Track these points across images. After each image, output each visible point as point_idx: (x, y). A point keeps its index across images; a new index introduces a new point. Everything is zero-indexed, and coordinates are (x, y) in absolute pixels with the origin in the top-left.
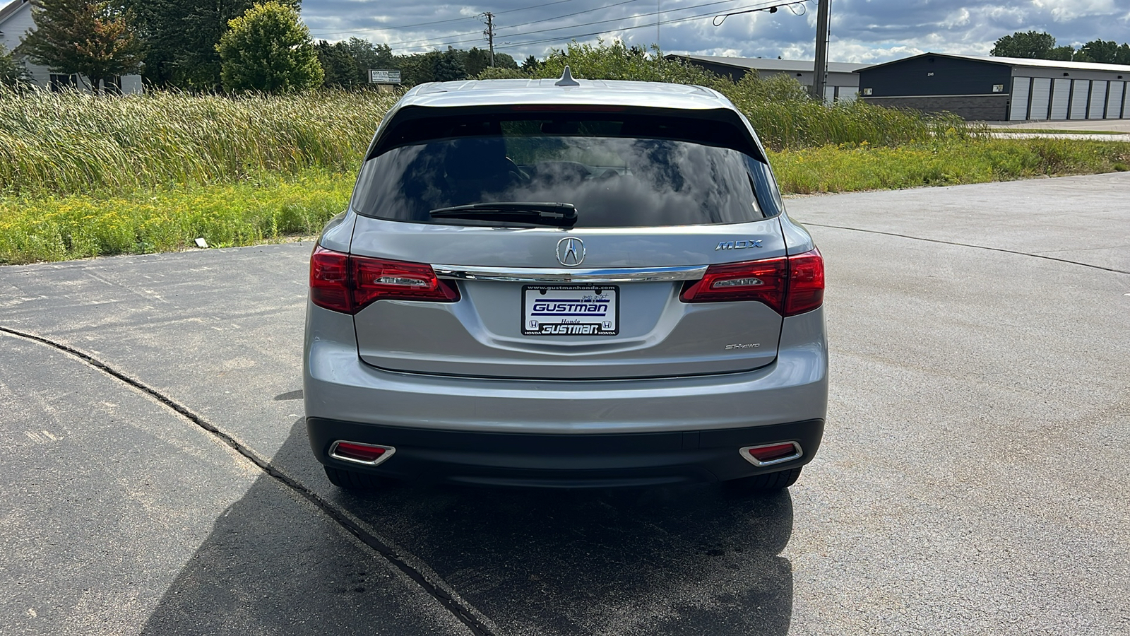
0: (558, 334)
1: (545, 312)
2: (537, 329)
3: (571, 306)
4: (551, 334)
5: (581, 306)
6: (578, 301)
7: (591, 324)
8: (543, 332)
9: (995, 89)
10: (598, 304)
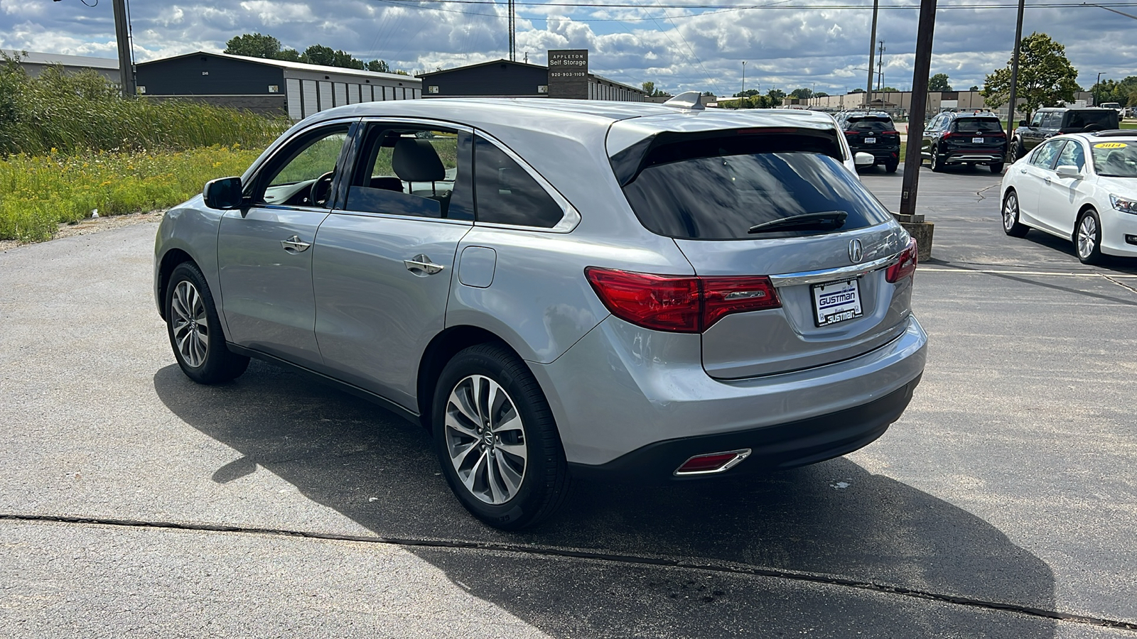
0: (836, 322)
1: (826, 305)
2: (824, 320)
3: (837, 297)
4: (833, 323)
5: (842, 296)
6: (840, 292)
7: (850, 310)
8: (829, 322)
9: (271, 89)
10: (850, 293)
